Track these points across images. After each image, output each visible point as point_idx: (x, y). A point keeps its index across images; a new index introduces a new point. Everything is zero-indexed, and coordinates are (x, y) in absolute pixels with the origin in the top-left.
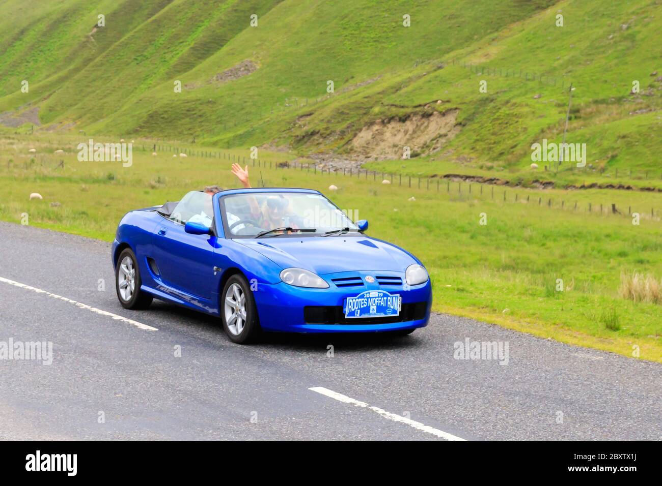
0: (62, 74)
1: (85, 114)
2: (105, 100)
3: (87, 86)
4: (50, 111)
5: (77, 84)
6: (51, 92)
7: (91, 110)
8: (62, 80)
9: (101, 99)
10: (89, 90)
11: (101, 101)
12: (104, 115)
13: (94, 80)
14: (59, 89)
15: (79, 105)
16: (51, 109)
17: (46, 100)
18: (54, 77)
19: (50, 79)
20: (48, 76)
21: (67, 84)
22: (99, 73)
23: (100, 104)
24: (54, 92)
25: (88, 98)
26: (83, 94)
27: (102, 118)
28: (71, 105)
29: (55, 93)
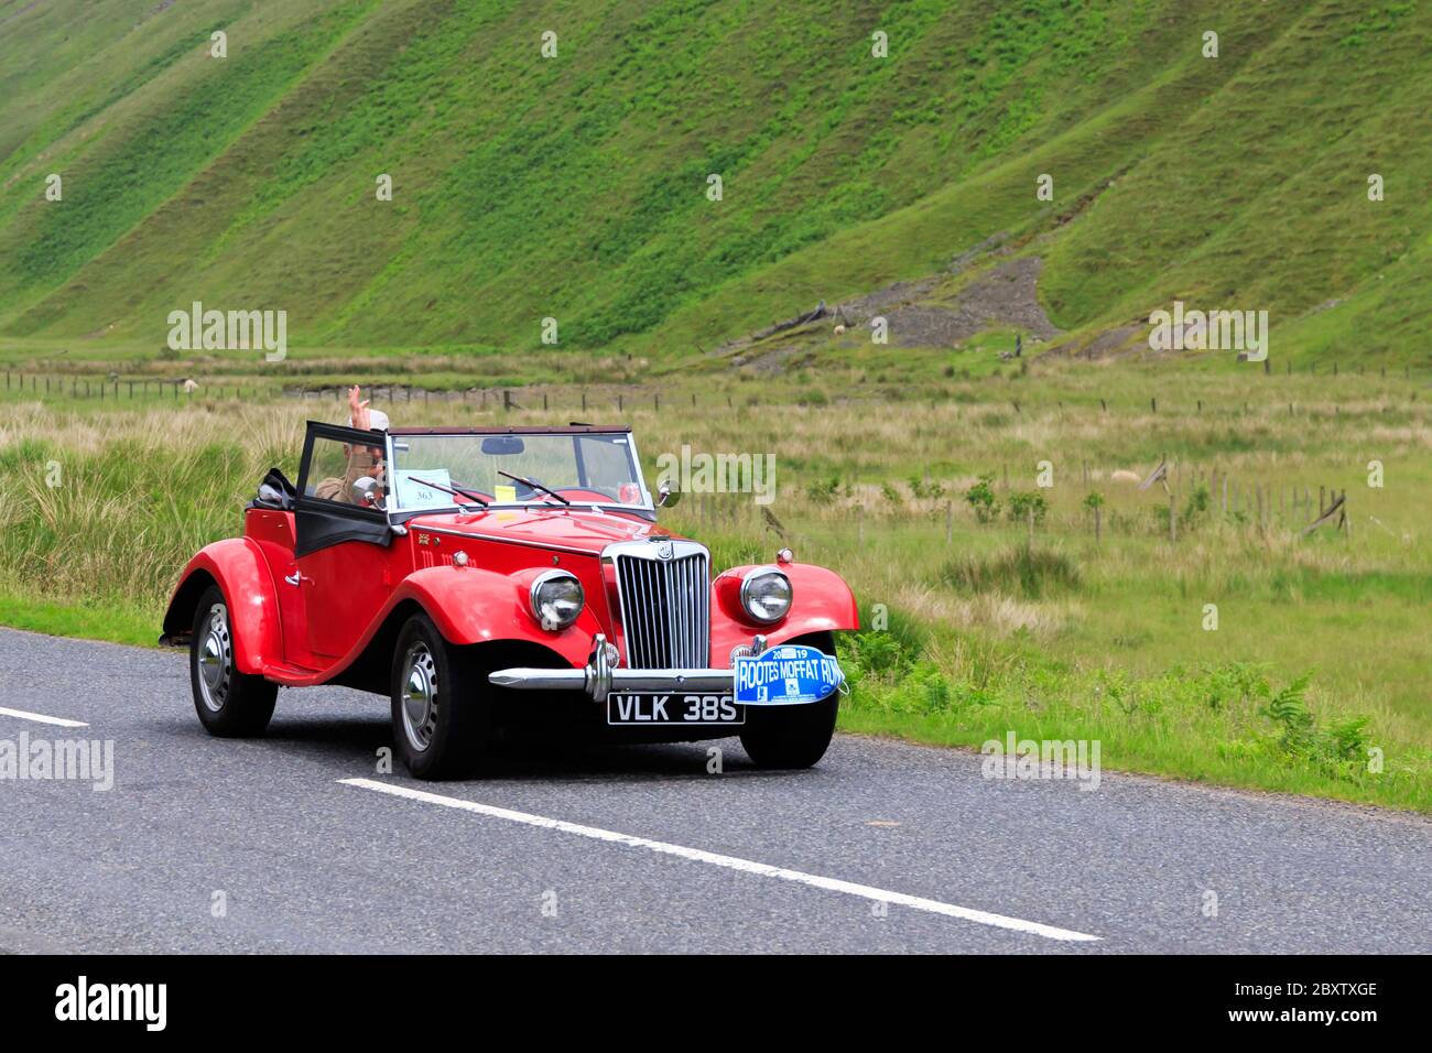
0: (1127, 107)
1: (1248, 278)
2: (1331, 213)
3: (1250, 156)
4: (1091, 269)
5: (1203, 147)
6: (1086, 190)
7: (1272, 257)
8: (1132, 133)
9: (1316, 209)
10: (1262, 170)
11: (1317, 218)
12: (1335, 278)
13: (1276, 129)
14: (1123, 172)
15: (1221, 238)
16: (1094, 262)
17: (1067, 226)
18: (1097, 124)
19: (1079, 131)
20: (1069, 120)
21: (1155, 148)
22: (1298, 95)
23: (1312, 233)
24: (1104, 187)
25: (1254, 208)
26: (1234, 191)
27: (1326, 291)
28: (1183, 242)
29: (1106, 194)
